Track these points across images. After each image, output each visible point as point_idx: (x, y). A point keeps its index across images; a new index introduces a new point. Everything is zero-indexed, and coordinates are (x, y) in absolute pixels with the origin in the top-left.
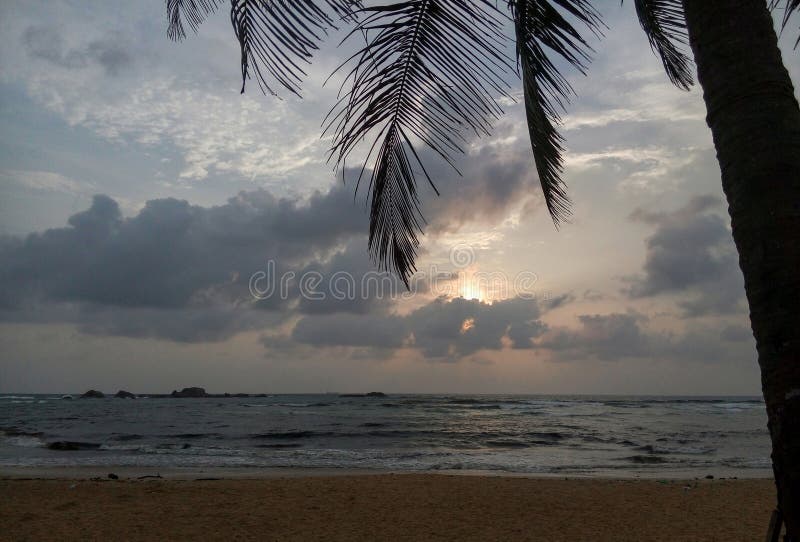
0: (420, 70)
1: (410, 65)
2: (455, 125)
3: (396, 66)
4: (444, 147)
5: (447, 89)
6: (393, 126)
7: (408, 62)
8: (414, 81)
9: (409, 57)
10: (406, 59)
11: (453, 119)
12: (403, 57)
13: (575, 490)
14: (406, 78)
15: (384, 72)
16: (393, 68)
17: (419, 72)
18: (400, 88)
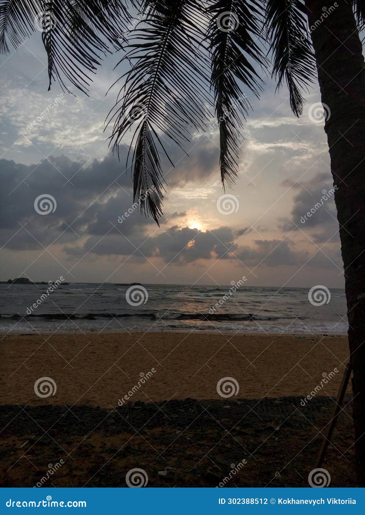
0: (161, 86)
1: (155, 83)
2: (184, 124)
3: (147, 83)
4: (177, 137)
5: (178, 100)
6: (145, 122)
7: (154, 81)
8: (157, 94)
9: (155, 78)
10: (153, 79)
11: (183, 120)
12: (151, 77)
13: (248, 342)
14: (153, 91)
15: (141, 87)
16: (145, 84)
17: (161, 88)
18: (149, 97)
